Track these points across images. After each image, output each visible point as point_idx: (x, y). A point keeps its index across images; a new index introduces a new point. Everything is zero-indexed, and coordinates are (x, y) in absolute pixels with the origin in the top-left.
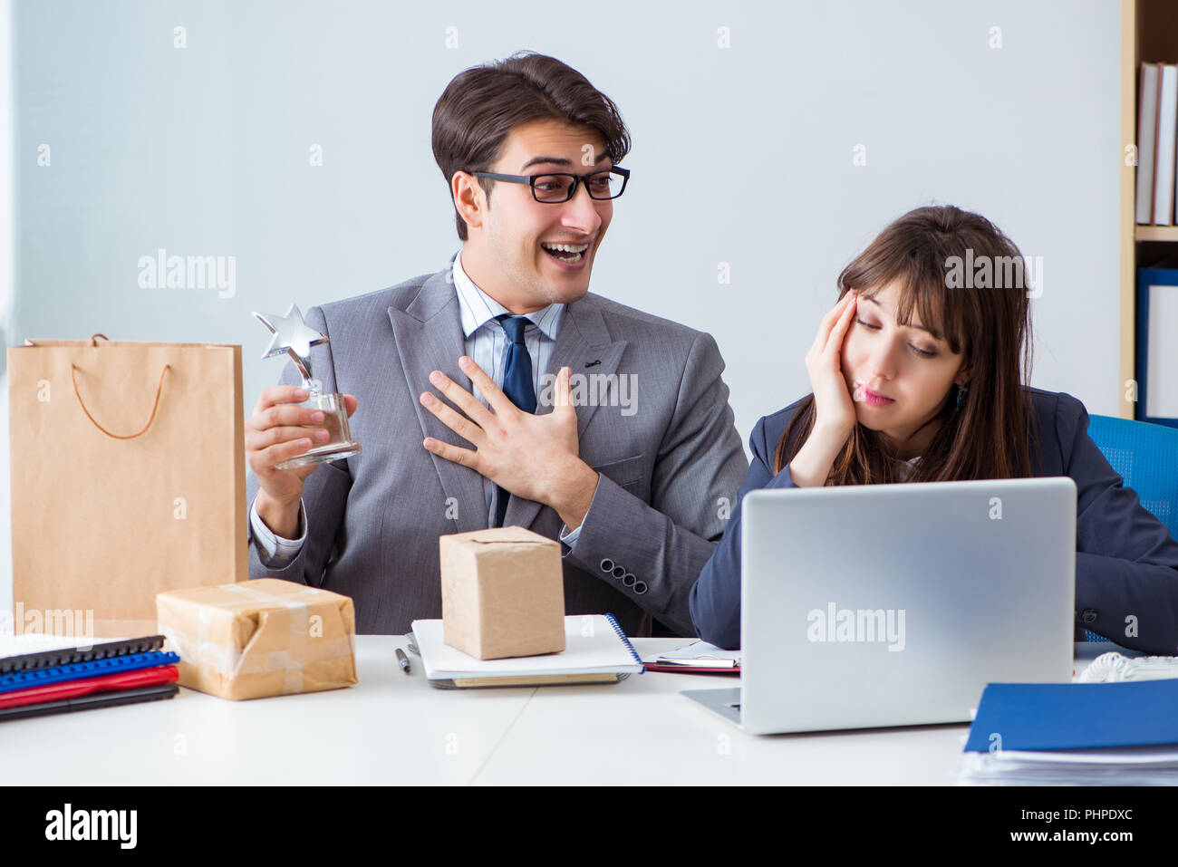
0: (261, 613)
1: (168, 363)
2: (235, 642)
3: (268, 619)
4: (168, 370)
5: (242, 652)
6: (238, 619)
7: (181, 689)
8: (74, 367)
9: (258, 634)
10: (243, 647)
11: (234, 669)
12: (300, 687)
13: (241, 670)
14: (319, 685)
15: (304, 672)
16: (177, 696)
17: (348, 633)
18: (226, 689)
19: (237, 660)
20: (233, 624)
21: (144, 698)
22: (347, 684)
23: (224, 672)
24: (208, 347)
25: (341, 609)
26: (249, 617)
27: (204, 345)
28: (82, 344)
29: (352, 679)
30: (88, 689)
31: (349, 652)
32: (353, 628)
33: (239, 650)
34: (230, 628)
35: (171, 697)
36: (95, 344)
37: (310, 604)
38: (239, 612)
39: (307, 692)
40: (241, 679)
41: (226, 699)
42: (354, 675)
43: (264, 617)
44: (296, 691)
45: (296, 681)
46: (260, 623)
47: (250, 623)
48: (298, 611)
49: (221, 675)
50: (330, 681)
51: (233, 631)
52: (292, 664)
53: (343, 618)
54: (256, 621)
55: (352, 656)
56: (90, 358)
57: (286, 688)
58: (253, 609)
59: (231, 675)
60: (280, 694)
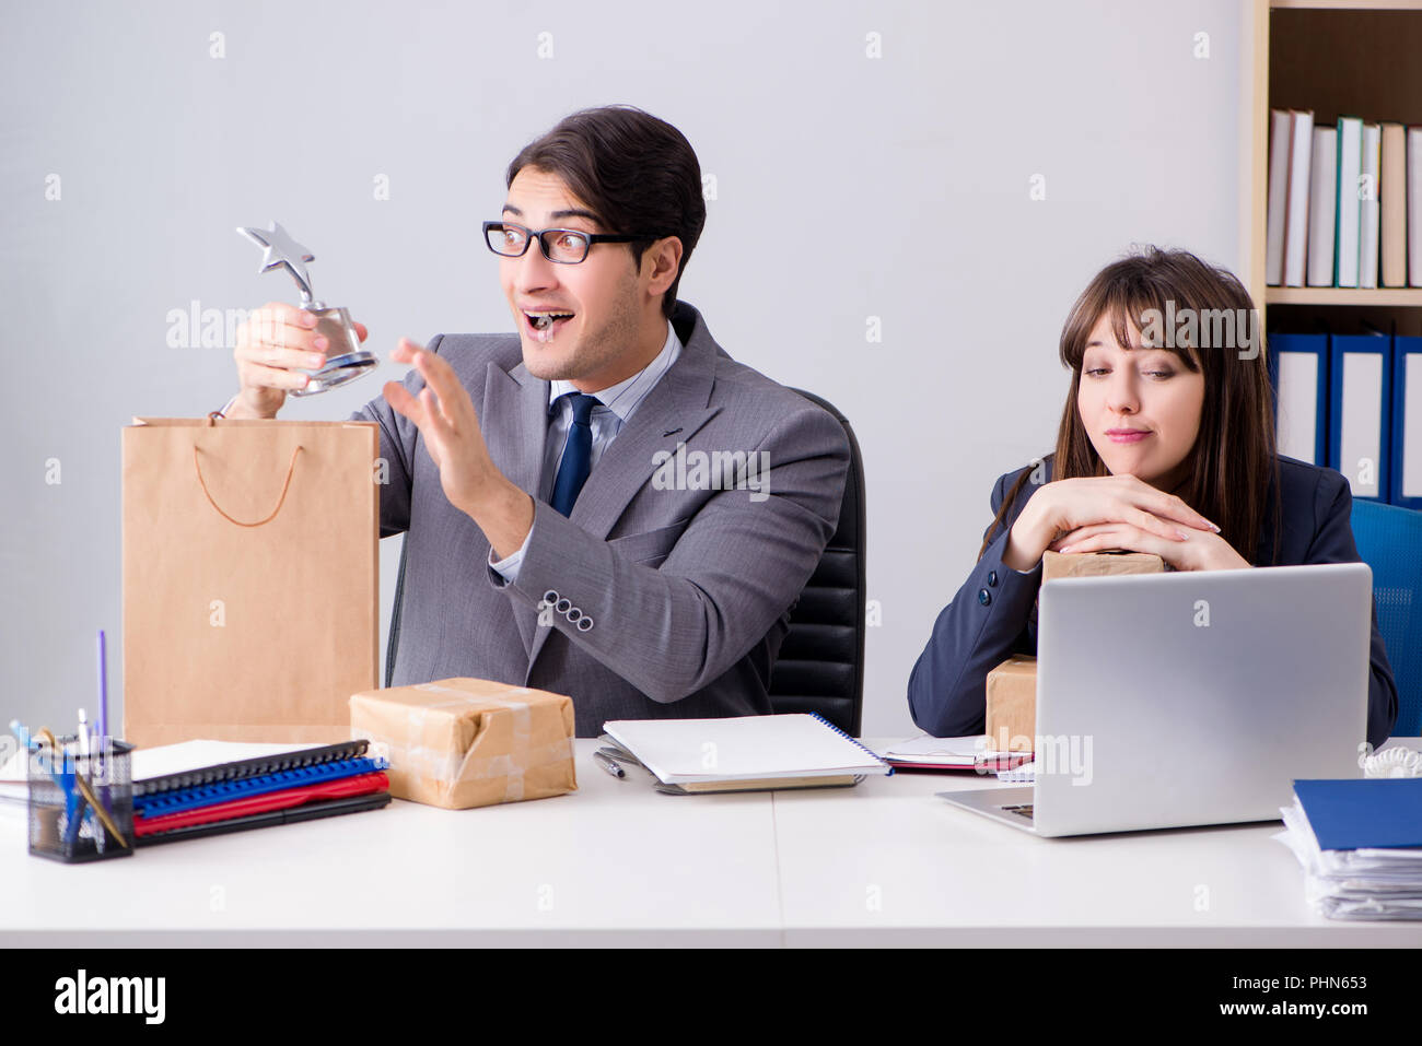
0: (483, 716)
1: (300, 444)
2: (457, 745)
3: (492, 721)
4: (300, 451)
5: (464, 757)
6: (460, 721)
7: (394, 800)
8: (197, 449)
9: (481, 737)
10: (465, 752)
11: (455, 777)
12: (521, 795)
13: (461, 778)
14: (540, 792)
15: (526, 778)
16: (389, 805)
17: (569, 735)
18: (446, 796)
19: (458, 766)
20: (455, 726)
21: (343, 810)
22: (567, 791)
23: (442, 777)
24: (345, 426)
25: (562, 709)
26: (471, 719)
27: (337, 424)
28: (197, 423)
29: (572, 785)
30: (302, 798)
31: (569, 756)
32: (573, 731)
33: (461, 755)
34: (451, 731)
35: (382, 807)
36: (213, 424)
37: (532, 704)
38: (462, 714)
39: (528, 799)
40: (462, 786)
41: (445, 808)
42: (575, 783)
43: (487, 719)
44: (516, 798)
45: (517, 789)
46: (482, 725)
47: (472, 725)
48: (521, 712)
49: (438, 782)
50: (551, 788)
51: (455, 734)
52: (513, 769)
53: (564, 719)
54: (478, 722)
55: (572, 760)
56: (214, 439)
57: (509, 795)
58: (475, 711)
59: (452, 783)
60: (501, 803)
